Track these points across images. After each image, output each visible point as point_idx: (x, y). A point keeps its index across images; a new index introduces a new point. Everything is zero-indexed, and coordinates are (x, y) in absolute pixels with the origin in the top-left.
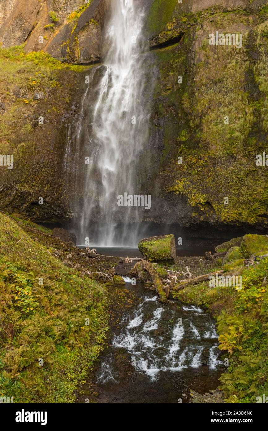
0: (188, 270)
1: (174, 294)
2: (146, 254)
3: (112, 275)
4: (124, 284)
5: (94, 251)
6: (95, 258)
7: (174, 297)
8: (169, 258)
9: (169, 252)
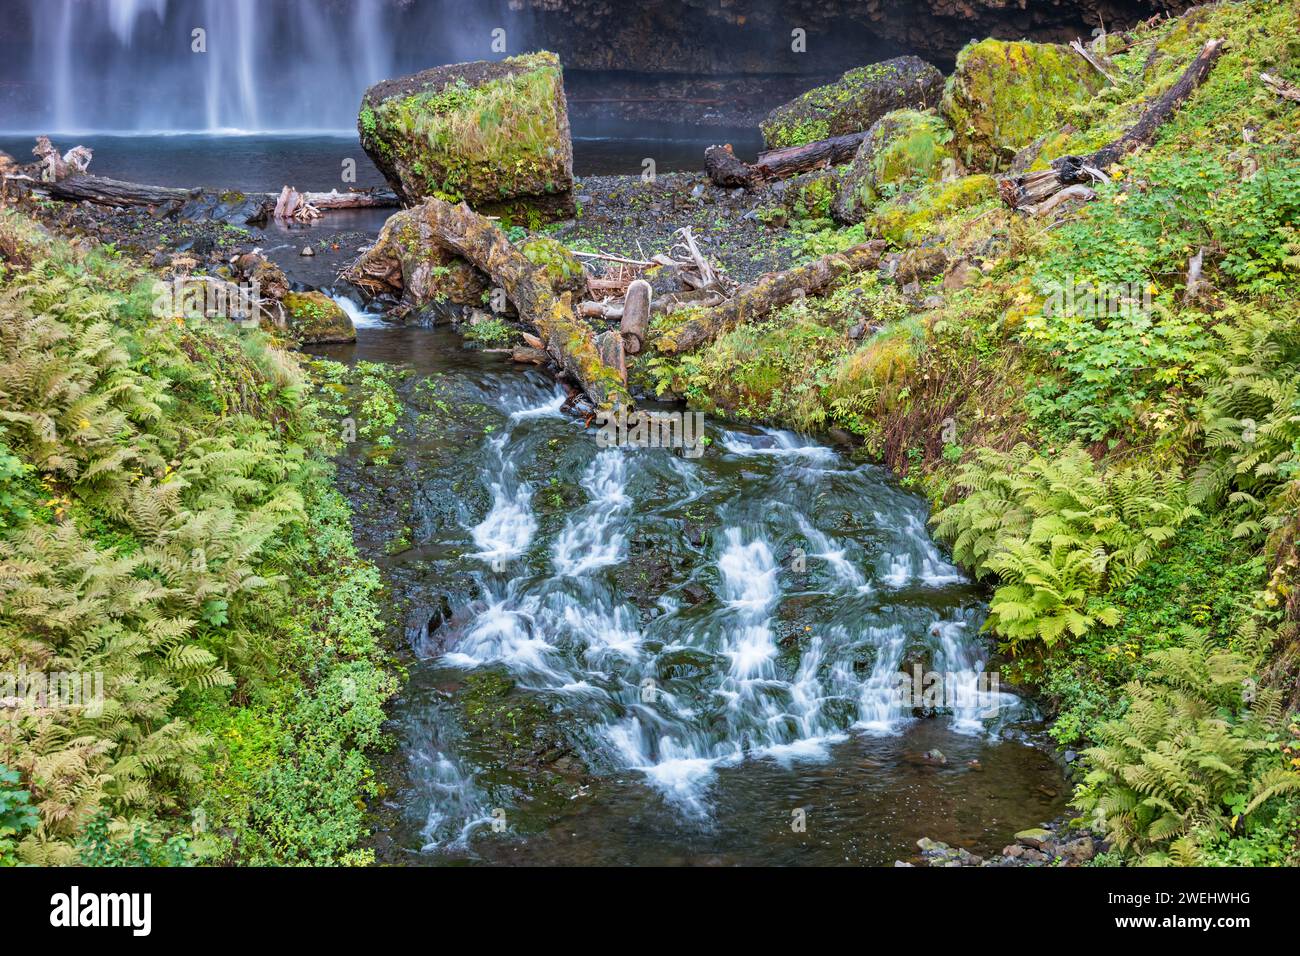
0: (692, 246)
1: (657, 372)
2: (418, 166)
3: (278, 293)
4: (348, 336)
5: (84, 161)
6: (94, 201)
7: (660, 390)
8: (550, 184)
9: (551, 150)
